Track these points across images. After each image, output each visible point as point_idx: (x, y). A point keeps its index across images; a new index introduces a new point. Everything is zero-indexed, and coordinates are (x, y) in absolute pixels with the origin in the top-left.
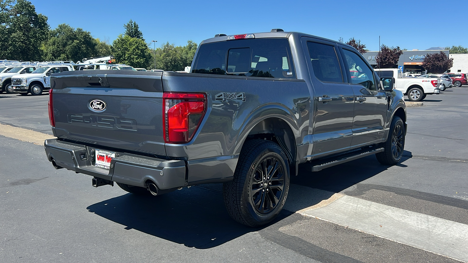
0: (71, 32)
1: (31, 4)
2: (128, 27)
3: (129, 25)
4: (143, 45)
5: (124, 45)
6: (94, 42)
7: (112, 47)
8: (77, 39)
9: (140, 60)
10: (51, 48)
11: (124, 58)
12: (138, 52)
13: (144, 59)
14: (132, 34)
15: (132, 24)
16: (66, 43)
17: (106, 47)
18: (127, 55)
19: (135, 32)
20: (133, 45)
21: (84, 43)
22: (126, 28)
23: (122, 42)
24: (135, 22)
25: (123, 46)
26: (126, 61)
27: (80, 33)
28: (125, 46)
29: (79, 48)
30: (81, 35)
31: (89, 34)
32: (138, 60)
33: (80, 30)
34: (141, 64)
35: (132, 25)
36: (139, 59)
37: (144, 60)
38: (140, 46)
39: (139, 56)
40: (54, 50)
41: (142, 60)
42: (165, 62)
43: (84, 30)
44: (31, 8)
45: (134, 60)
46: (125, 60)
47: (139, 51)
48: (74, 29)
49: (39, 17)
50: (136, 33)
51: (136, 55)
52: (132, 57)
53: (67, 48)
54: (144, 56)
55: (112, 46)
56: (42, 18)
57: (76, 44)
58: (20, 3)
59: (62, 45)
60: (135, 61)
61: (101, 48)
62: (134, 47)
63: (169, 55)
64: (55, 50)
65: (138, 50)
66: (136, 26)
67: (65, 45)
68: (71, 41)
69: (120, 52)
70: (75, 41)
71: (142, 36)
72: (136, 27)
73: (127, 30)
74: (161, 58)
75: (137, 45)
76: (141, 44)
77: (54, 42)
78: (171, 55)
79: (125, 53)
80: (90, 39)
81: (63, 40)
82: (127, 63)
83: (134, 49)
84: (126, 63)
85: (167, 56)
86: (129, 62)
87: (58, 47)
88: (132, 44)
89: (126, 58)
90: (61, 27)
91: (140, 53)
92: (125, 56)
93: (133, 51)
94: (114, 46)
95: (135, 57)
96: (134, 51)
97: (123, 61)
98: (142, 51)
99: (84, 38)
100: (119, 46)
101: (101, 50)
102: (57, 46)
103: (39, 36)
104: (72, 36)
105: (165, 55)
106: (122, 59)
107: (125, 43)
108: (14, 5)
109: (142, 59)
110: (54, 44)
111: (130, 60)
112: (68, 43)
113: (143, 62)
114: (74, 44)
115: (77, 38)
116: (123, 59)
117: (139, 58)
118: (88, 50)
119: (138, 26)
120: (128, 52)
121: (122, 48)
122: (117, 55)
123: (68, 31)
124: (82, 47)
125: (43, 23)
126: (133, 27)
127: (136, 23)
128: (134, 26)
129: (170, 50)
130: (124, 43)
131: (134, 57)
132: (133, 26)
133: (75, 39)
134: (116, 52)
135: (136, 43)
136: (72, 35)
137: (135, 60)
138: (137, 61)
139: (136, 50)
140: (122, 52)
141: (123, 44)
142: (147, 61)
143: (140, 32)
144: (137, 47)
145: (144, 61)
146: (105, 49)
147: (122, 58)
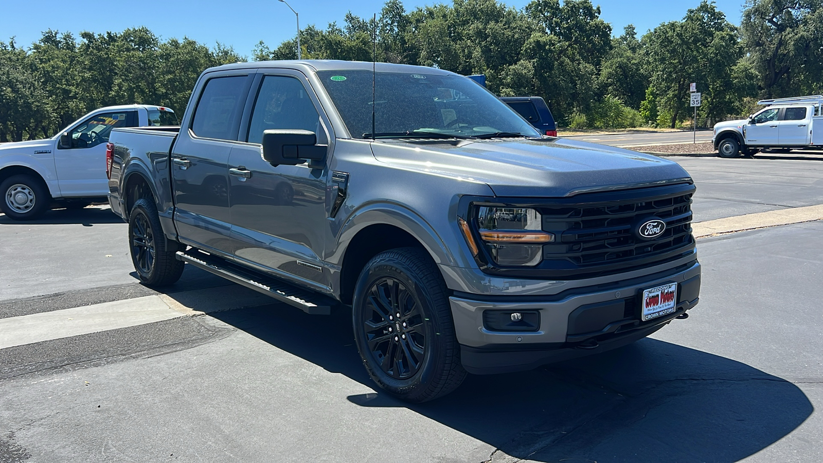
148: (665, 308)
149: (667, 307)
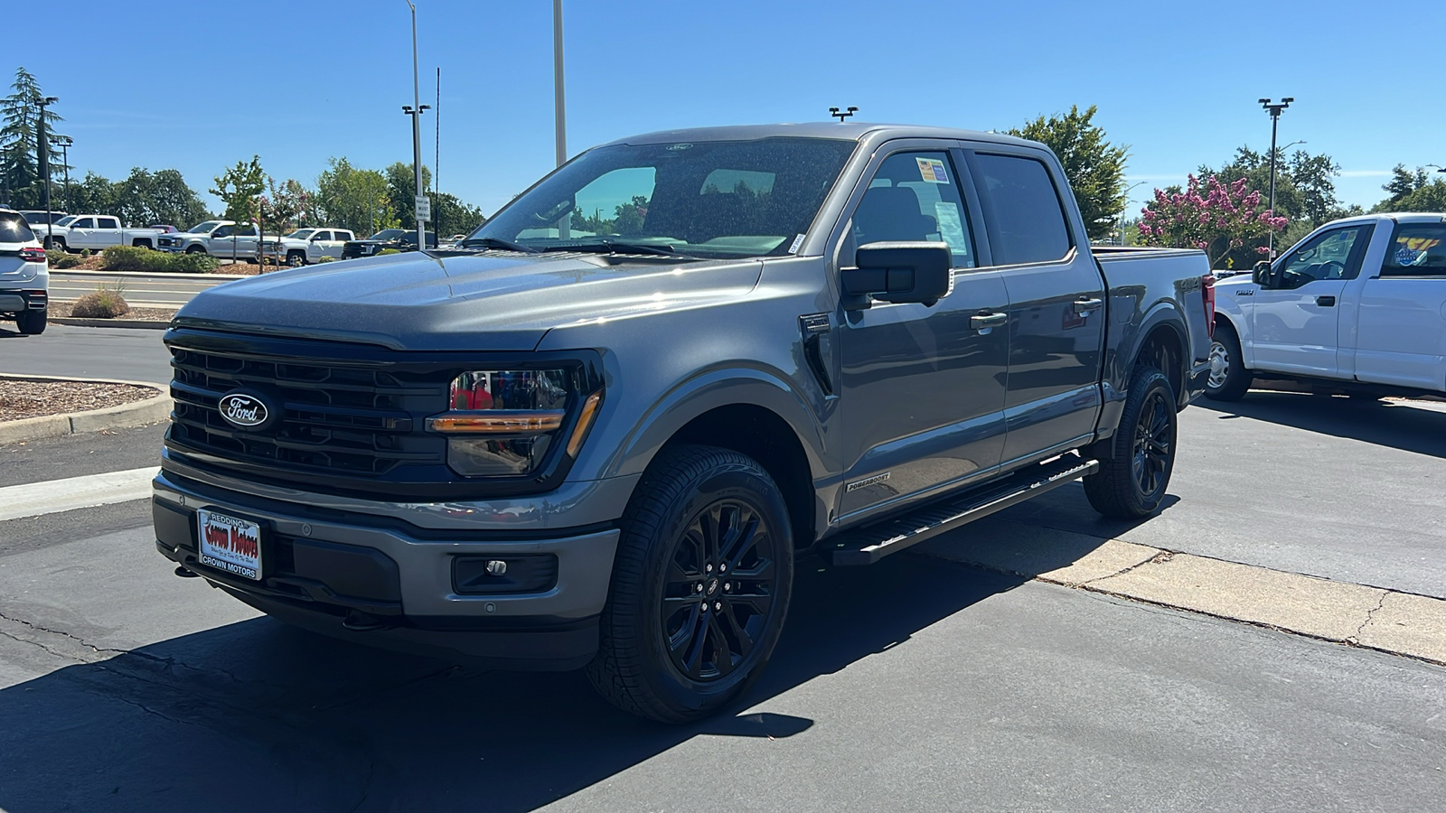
148: (240, 562)
149: (245, 563)
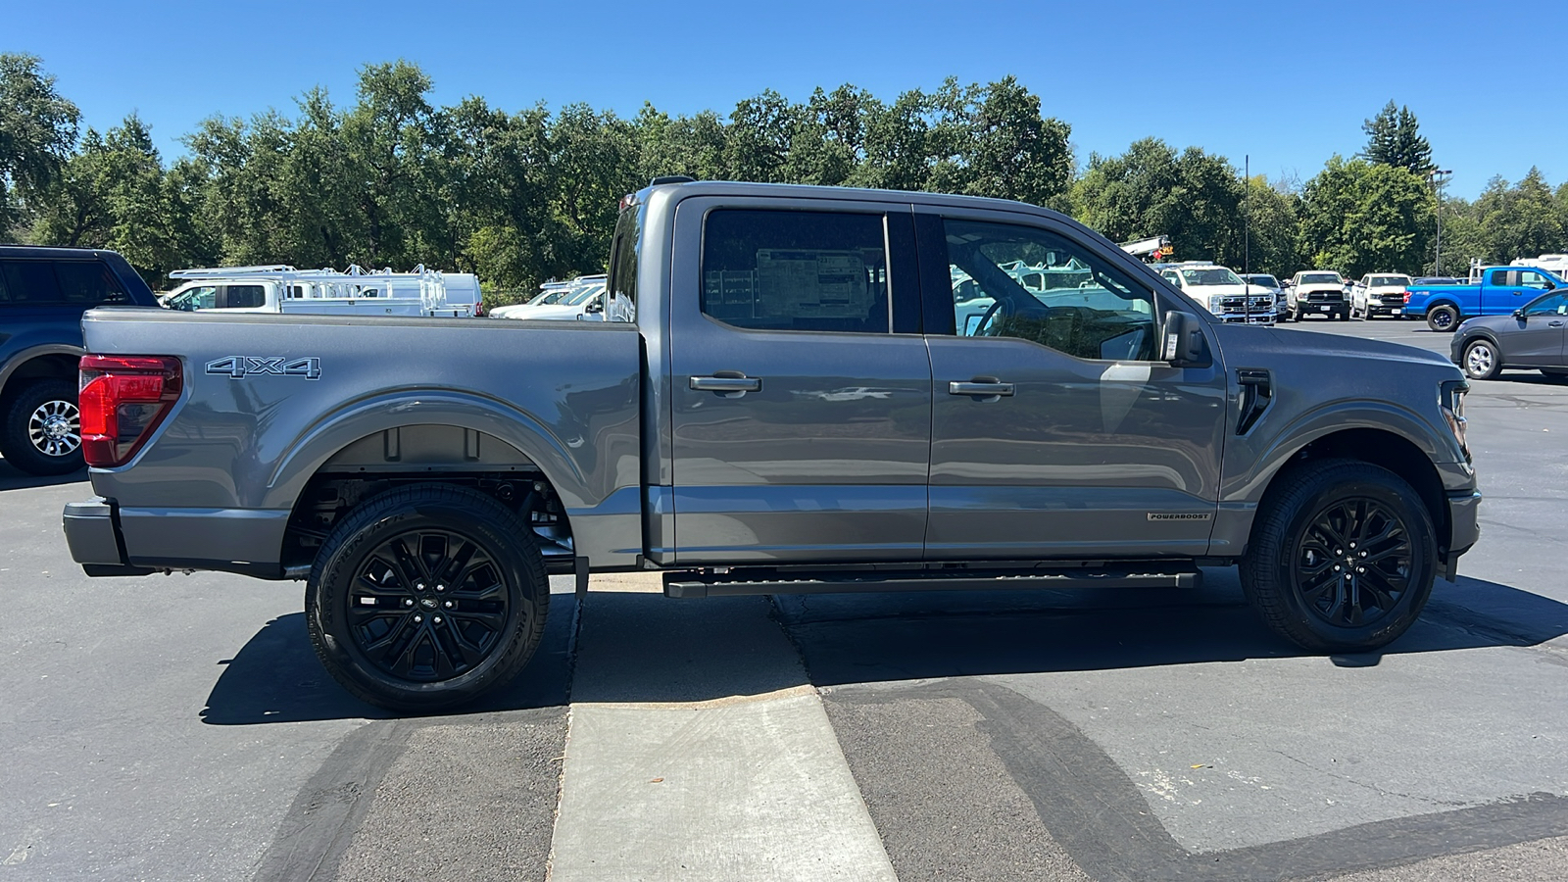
0: (1166, 162)
1: (1026, 92)
2: (1380, 127)
3: (1382, 121)
4: (1409, 188)
5: (1341, 191)
6: (1234, 189)
7: (1300, 201)
8: (1180, 182)
9: (1393, 240)
10: (1104, 215)
11: (1338, 236)
12: (1389, 213)
13: (1409, 236)
14: (1392, 150)
15: (1394, 116)
16: (1148, 197)
17: (1277, 205)
18: (1347, 226)
19: (1402, 143)
20: (1373, 189)
21: (1202, 195)
22: (1371, 131)
23: (1335, 183)
24: (1405, 110)
25: (1339, 197)
26: (1346, 246)
27: (1192, 164)
28: (1345, 196)
29: (1188, 212)
30: (1197, 168)
31: (1222, 165)
32: (1388, 241)
33: (1194, 155)
34: (1400, 254)
35: (1392, 119)
36: (1392, 237)
37: (1410, 239)
38: (1398, 193)
39: (1393, 227)
40: (1111, 223)
41: (1402, 241)
42: (1496, 245)
43: (1207, 154)
44: (1025, 104)
45: (1371, 243)
46: (1340, 241)
47: (1394, 211)
48: (1176, 153)
49: (1042, 130)
50: (1404, 145)
51: (1379, 224)
52: (1365, 231)
53: (1150, 212)
54: (1410, 226)
55: (1301, 198)
56: (1051, 131)
57: (1176, 200)
58: (997, 93)
59: (1136, 204)
60: (1376, 246)
61: (1259, 207)
62: (1375, 197)
63: (1515, 219)
64: (1113, 223)
65: (1391, 204)
66: (1409, 124)
67: (1144, 204)
68: (1162, 191)
69: (1328, 215)
70: (1174, 189)
71: (1427, 156)
72: (1407, 124)
73: (1374, 140)
74: (1483, 229)
75: (1387, 188)
76: (1401, 185)
77: (1114, 197)
78: (1524, 215)
79: (1344, 218)
80: (1224, 178)
81: (1140, 188)
82: (1348, 252)
83: (1376, 203)
84: (1345, 251)
85: (1507, 221)
86: (1353, 248)
87: (1125, 213)
88: (1370, 188)
89: (1345, 237)
90: (1137, 149)
91: (1397, 217)
92: (1341, 228)
93: (1371, 209)
94: (1307, 198)
95: (1378, 230)
96: (1375, 209)
97: (1333, 245)
98: (1406, 208)
99: (1205, 179)
100: (1322, 197)
101: (1257, 212)
102: (1120, 207)
103: (1038, 185)
104: (1168, 176)
105: (1498, 218)
106: (1330, 241)
107: (1347, 185)
108: (982, 99)
109: (1403, 237)
110: (1113, 202)
111: (1358, 241)
112: (1155, 197)
113: (1403, 248)
114: (1172, 199)
115: (1183, 179)
116: (1335, 239)
117: (1390, 235)
118: (1216, 214)
119: (1414, 121)
120: (1354, 216)
121: (1335, 202)
122: (1317, 225)
123: (1157, 160)
124: (1197, 208)
125: (1055, 144)
126: (1397, 128)
127: (1409, 112)
128: (1402, 122)
129: (1522, 200)
130: (1341, 187)
131: (1374, 229)
132: (1398, 122)
133: (1176, 184)
134: (1313, 217)
135: (1385, 181)
136: (1166, 171)
137: (1377, 240)
138: (1381, 244)
139: (1384, 207)
140: (1332, 216)
141: (1338, 189)
142: (1419, 243)
143: (1421, 140)
144: (1388, 198)
145: (1410, 242)
146: (1270, 210)
147: (1330, 238)
